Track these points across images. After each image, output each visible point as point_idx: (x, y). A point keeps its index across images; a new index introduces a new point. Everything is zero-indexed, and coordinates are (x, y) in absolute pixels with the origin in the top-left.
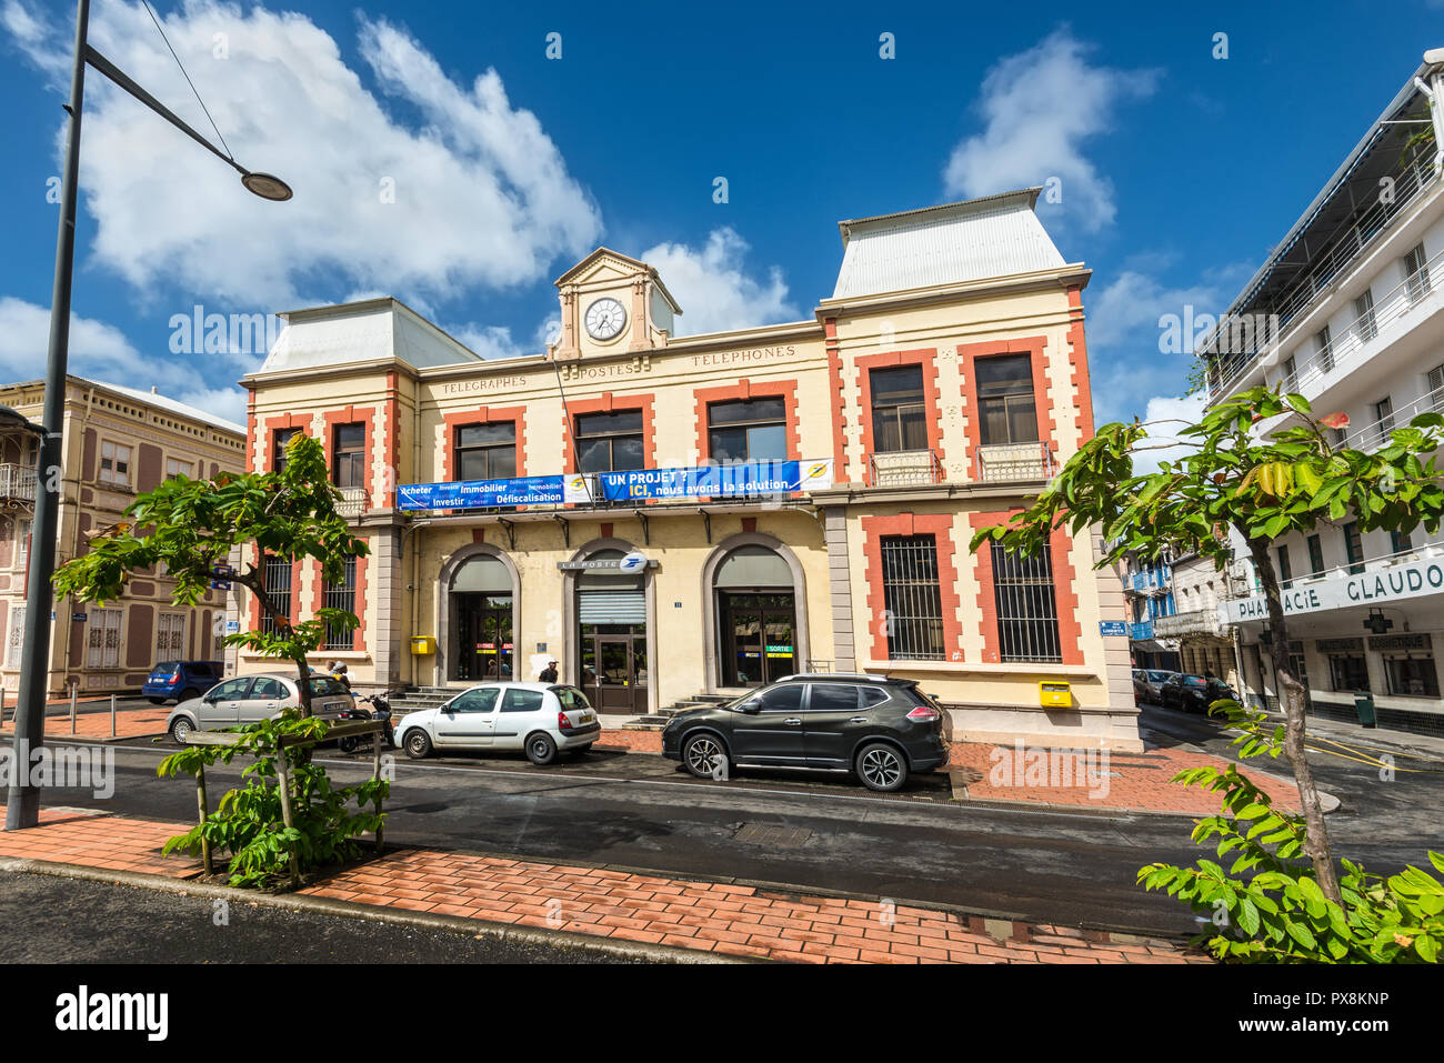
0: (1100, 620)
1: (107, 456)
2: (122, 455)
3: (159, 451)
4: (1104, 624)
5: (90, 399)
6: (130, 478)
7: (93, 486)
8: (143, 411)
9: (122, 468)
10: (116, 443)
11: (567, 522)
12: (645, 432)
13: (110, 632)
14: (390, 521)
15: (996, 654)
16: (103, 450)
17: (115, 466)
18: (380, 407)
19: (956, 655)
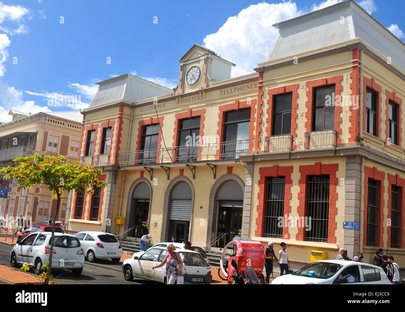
0: (344, 221)
1: (51, 141)
2: (56, 141)
3: (68, 137)
4: (345, 223)
5: (47, 120)
6: (58, 149)
7: (45, 153)
8: (64, 122)
9: (56, 145)
10: (54, 136)
11: (169, 168)
12: (201, 127)
13: (45, 209)
14: (111, 169)
15: (301, 237)
16: (50, 139)
17: (53, 145)
18: (117, 120)
19: (286, 236)
